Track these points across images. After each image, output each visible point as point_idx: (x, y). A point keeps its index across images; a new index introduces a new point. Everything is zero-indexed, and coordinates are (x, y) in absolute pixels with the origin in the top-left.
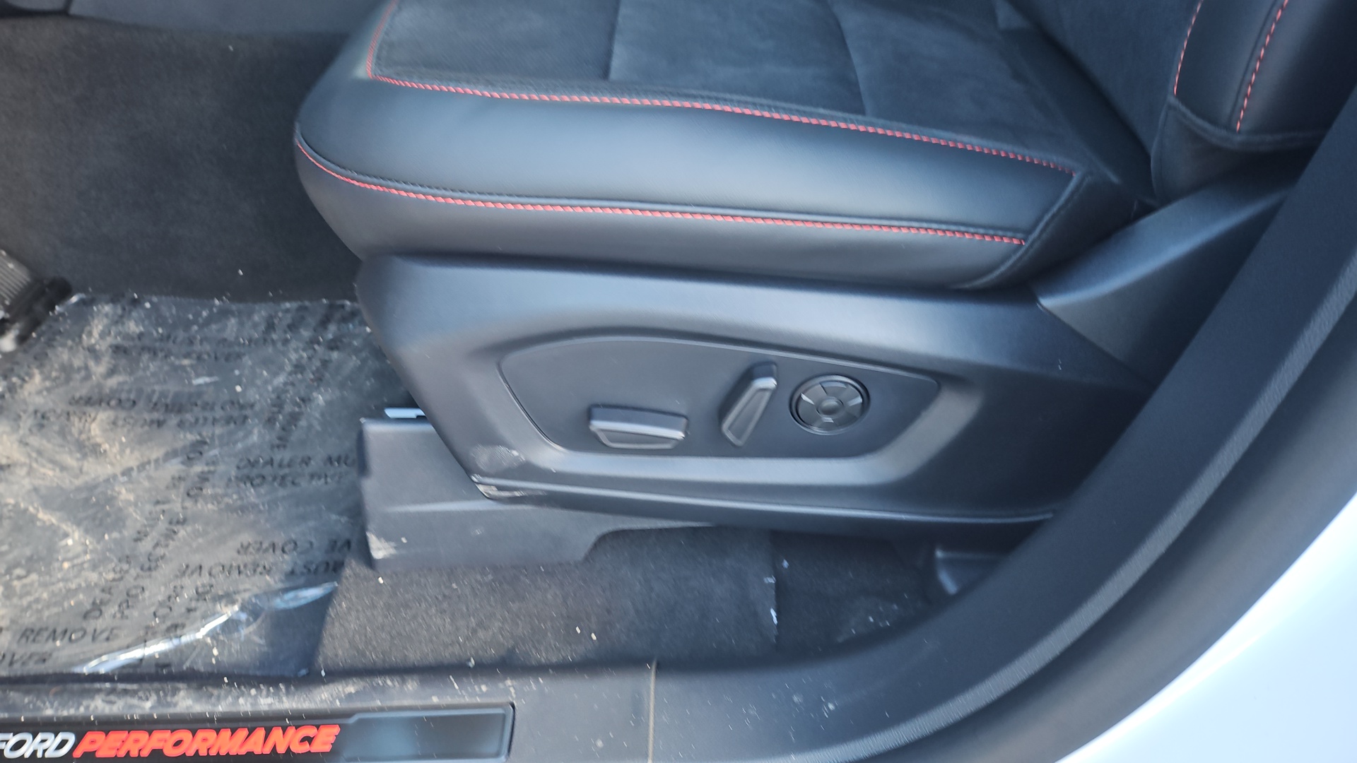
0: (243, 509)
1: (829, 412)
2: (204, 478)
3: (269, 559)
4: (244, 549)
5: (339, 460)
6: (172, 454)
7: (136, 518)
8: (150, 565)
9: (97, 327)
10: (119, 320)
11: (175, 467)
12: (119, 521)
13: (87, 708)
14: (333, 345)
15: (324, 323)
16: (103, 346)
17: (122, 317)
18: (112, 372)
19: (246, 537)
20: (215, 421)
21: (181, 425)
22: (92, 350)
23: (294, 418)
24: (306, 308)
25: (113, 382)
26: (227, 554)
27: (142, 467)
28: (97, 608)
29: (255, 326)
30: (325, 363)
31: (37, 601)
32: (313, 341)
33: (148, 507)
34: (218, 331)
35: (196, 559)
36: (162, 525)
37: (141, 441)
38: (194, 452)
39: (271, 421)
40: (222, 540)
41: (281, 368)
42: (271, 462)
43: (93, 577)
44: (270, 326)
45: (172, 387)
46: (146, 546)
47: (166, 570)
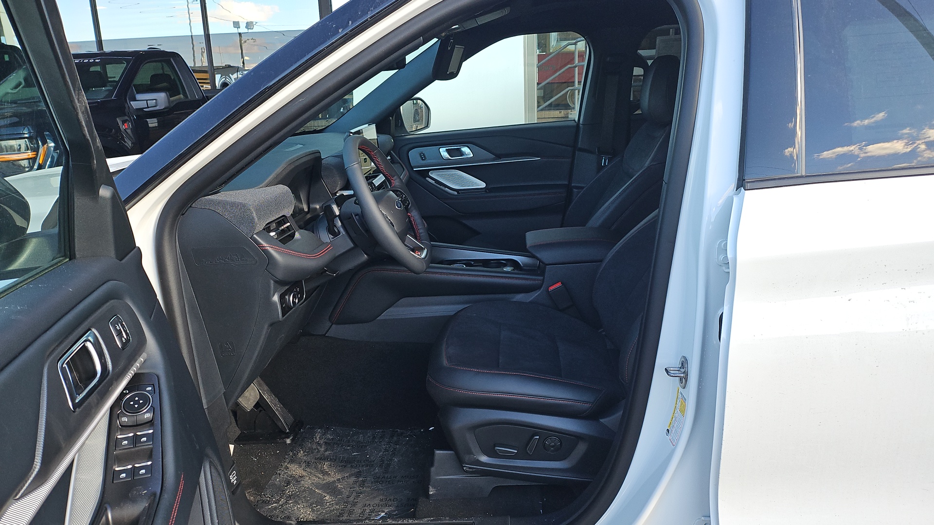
0: (378, 490)
1: (553, 446)
2: (364, 481)
3: (390, 503)
4: (381, 500)
5: (405, 476)
6: (351, 476)
7: (346, 492)
8: (354, 504)
9: (318, 436)
10: (324, 434)
11: (353, 479)
12: (340, 493)
13: (365, 522)
14: (396, 443)
15: (392, 436)
16: (321, 442)
17: (325, 433)
18: (326, 450)
19: (381, 497)
20: (362, 466)
21: (352, 467)
22: (318, 444)
23: (388, 465)
24: (385, 432)
25: (327, 453)
26: (377, 501)
27: (343, 478)
28: (341, 515)
29: (369, 437)
30: (395, 449)
31: (322, 512)
32: (389, 443)
33: (349, 489)
34: (357, 438)
35: (368, 503)
36: (354, 494)
37: (340, 471)
38: (358, 475)
39: (381, 466)
40: (375, 497)
41: (380, 451)
42: (384, 477)
43: (338, 507)
44: (374, 438)
45: (346, 456)
46: (351, 499)
47: (359, 505)
